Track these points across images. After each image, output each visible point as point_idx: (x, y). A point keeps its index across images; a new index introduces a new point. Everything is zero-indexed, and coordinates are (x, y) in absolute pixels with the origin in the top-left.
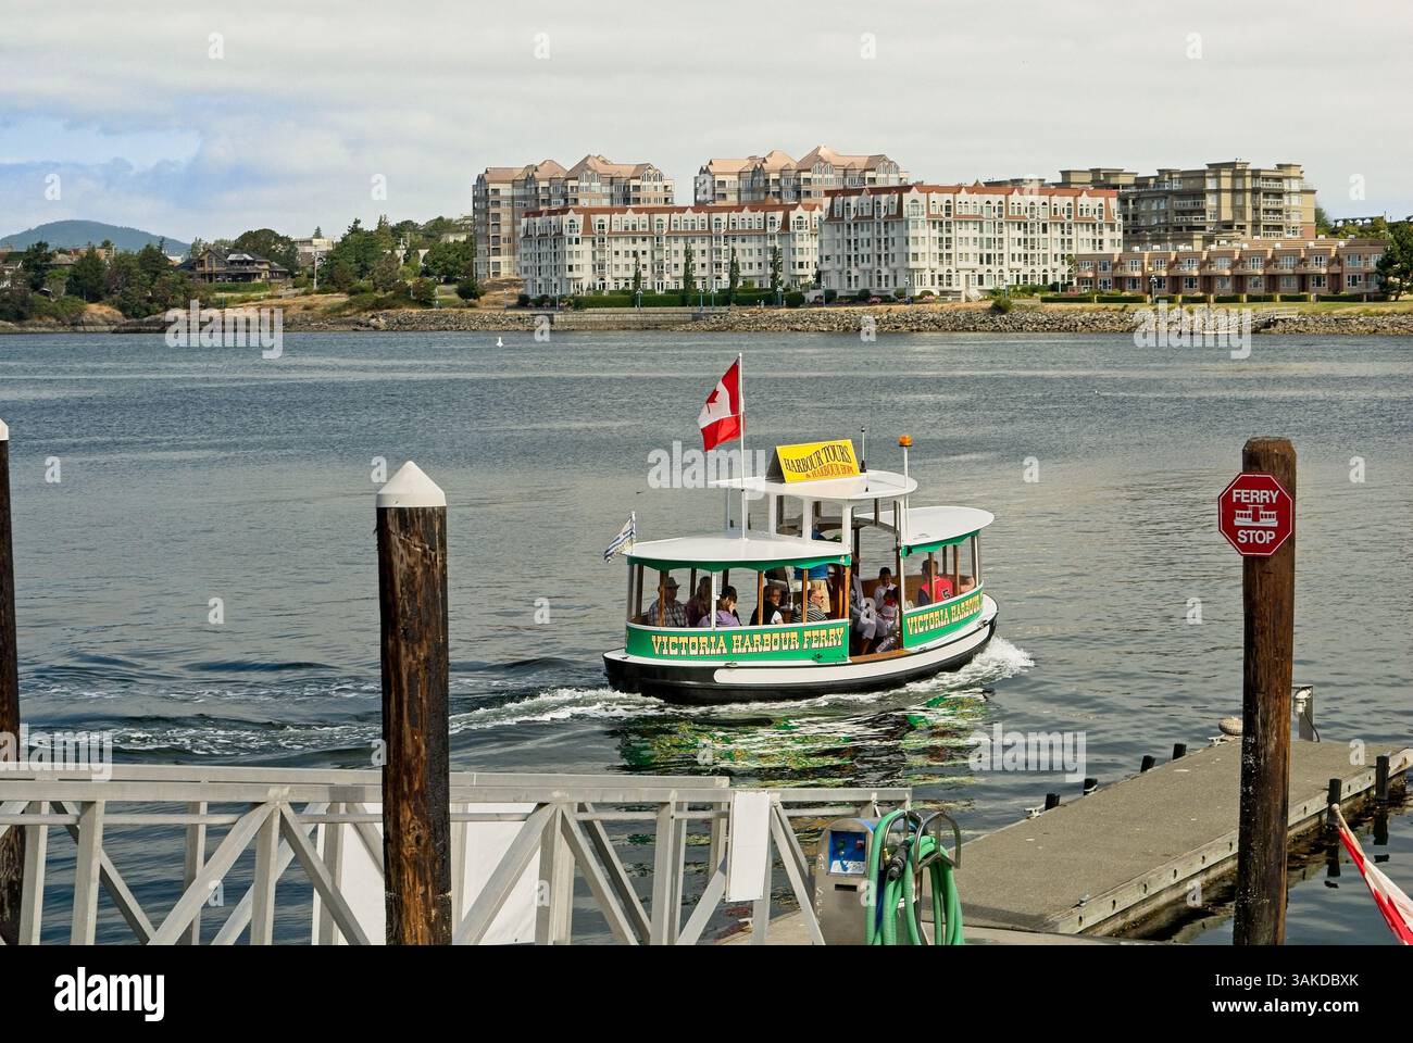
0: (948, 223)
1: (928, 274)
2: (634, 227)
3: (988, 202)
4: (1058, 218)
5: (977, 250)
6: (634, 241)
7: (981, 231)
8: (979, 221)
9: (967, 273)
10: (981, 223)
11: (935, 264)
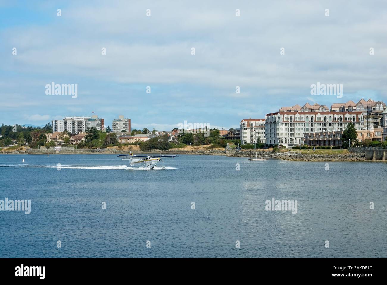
0: (291, 124)
1: (284, 140)
2: (262, 125)
3: (307, 117)
4: (336, 121)
5: (303, 132)
6: (262, 129)
7: (305, 126)
8: (304, 123)
9: (299, 139)
10: (304, 124)
11: (286, 136)
